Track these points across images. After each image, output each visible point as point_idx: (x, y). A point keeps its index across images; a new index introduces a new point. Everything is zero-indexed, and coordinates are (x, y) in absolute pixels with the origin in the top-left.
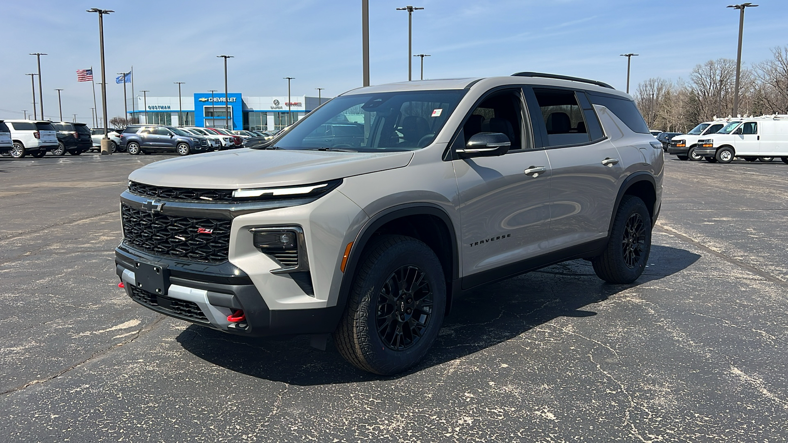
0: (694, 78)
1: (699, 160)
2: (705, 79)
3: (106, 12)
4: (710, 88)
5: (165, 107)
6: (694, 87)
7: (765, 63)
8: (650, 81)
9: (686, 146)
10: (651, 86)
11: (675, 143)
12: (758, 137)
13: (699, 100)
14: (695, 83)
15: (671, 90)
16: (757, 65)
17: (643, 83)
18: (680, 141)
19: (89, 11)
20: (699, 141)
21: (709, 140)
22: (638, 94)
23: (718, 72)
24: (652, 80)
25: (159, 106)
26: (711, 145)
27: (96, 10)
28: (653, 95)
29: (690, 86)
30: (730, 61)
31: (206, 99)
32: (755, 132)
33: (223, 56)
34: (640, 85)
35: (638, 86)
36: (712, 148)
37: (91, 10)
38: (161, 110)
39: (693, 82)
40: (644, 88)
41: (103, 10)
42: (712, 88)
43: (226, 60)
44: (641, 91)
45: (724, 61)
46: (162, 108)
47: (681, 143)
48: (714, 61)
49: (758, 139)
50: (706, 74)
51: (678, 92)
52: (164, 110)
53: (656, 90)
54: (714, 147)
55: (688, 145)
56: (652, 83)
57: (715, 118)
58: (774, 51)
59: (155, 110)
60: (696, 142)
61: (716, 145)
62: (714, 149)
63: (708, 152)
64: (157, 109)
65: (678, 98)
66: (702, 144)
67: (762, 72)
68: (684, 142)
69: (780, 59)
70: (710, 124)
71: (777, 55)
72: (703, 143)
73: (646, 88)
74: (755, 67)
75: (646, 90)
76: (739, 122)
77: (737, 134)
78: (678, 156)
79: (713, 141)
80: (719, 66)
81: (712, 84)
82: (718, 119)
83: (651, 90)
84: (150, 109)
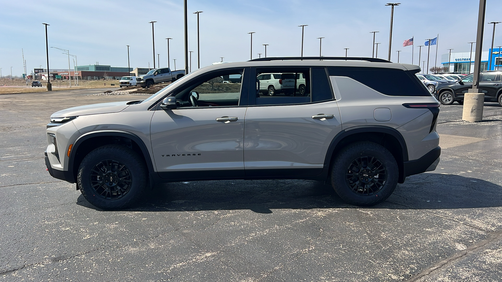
3: (396, 5)
5: (467, 59)
19: (386, 5)
25: (463, 59)
27: (390, 4)
31: (498, 53)
33: (492, 23)
37: (387, 5)
38: (464, 61)
41: (394, 4)
43: (495, 25)
46: (465, 60)
52: (467, 61)
59: (460, 61)
64: (461, 60)
84: (457, 61)
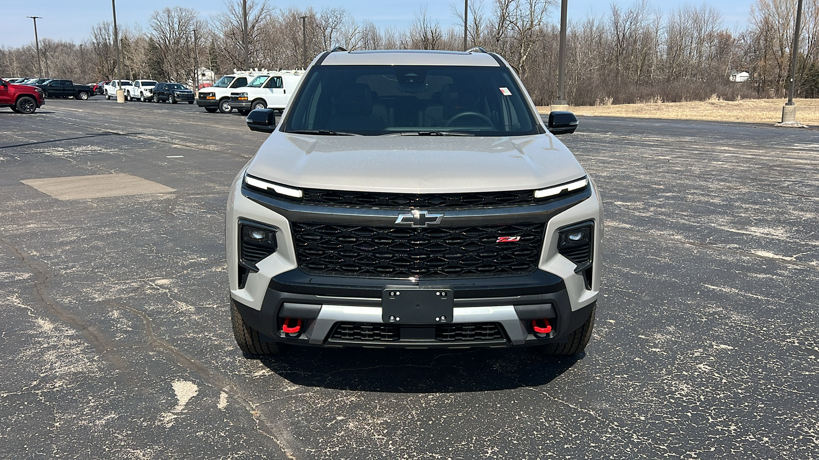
0: (154, 25)
1: (230, 112)
2: (164, 26)
4: (170, 36)
6: (154, 34)
7: (221, 15)
8: (104, 25)
9: (217, 99)
10: (105, 30)
11: (205, 95)
12: (284, 90)
13: (161, 47)
14: (155, 29)
15: (129, 36)
16: (214, 16)
17: (96, 26)
18: (209, 93)
20: (232, 94)
21: (243, 93)
22: (93, 37)
23: (176, 20)
24: (105, 23)
26: (246, 98)
28: (109, 39)
29: (150, 32)
30: (185, 10)
32: (281, 86)
34: (93, 28)
35: (92, 28)
36: (247, 101)
39: (152, 28)
40: (99, 32)
42: (172, 36)
44: (95, 34)
45: (180, 9)
47: (211, 95)
48: (171, 8)
49: (285, 93)
50: (164, 21)
51: (136, 38)
53: (112, 35)
54: (249, 100)
55: (218, 98)
56: (106, 27)
57: (235, 70)
58: (228, 4)
60: (229, 95)
61: (250, 99)
62: (249, 101)
63: (244, 105)
65: (137, 43)
66: (238, 98)
67: (219, 23)
68: (214, 95)
69: (234, 12)
70: (234, 78)
71: (231, 8)
72: (238, 96)
73: (100, 32)
74: (213, 18)
75: (101, 34)
76: (267, 76)
77: (267, 87)
78: (206, 108)
79: (247, 94)
80: (176, 14)
81: (172, 33)
82: (239, 72)
83: (106, 34)
